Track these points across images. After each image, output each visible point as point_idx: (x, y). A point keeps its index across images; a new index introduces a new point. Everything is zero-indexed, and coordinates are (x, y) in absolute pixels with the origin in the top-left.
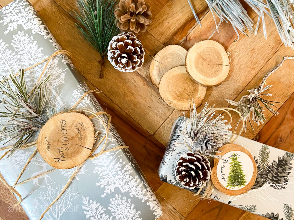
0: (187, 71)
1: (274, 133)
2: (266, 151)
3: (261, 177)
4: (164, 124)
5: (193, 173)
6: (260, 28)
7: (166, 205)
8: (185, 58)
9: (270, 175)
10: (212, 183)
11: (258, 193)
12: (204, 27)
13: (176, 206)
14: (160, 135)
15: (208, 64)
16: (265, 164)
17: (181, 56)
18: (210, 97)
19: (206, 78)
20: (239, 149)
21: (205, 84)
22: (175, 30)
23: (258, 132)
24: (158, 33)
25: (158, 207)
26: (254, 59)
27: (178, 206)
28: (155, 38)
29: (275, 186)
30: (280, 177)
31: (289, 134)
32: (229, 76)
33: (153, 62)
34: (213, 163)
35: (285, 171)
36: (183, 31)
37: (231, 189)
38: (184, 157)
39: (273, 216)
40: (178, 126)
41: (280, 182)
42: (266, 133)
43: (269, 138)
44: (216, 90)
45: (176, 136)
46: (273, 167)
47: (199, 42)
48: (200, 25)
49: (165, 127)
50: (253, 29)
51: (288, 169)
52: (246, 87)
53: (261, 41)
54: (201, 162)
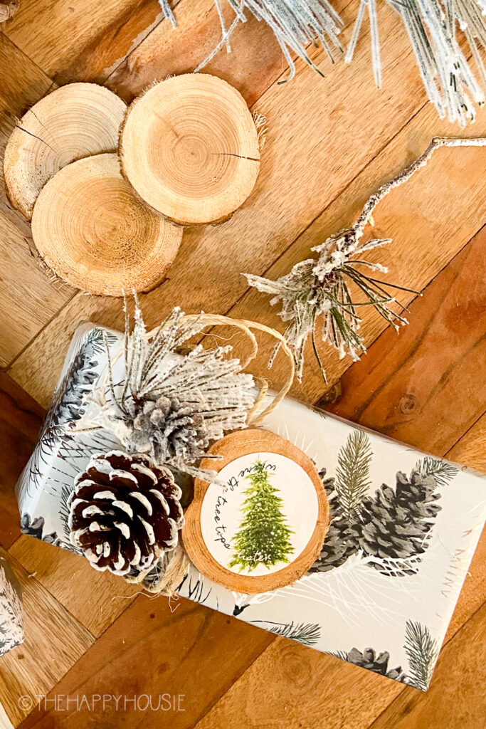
0: (121, 172)
1: (388, 380)
2: (361, 452)
3: (342, 536)
4: (42, 335)
5: (125, 530)
6: (361, 43)
7: (38, 593)
8: (118, 127)
9: (368, 530)
10: (184, 553)
11: (328, 585)
12: (184, 31)
13: (70, 599)
14: (29, 371)
15: (192, 154)
16: (354, 495)
17: (108, 120)
18: (192, 256)
19: (182, 199)
20: (277, 448)
21: (177, 218)
22: (92, 34)
23: (339, 376)
24: (38, 39)
25: (12, 616)
26: (340, 139)
27: (77, 601)
28: (25, 58)
29: (384, 565)
30: (399, 536)
31: (436, 387)
32: (258, 191)
33: (17, 134)
34: (191, 490)
35: (415, 519)
36: (117, 38)
37: (245, 573)
38: (99, 468)
39: (372, 660)
40: (86, 360)
41: (398, 552)
42: (364, 379)
43: (374, 396)
44: (212, 234)
45: (78, 393)
46: (379, 503)
47: (164, 79)
48: (172, 22)
49: (47, 344)
50: (340, 44)
51: (427, 512)
52: (308, 227)
53: (364, 85)
54: (152, 491)
